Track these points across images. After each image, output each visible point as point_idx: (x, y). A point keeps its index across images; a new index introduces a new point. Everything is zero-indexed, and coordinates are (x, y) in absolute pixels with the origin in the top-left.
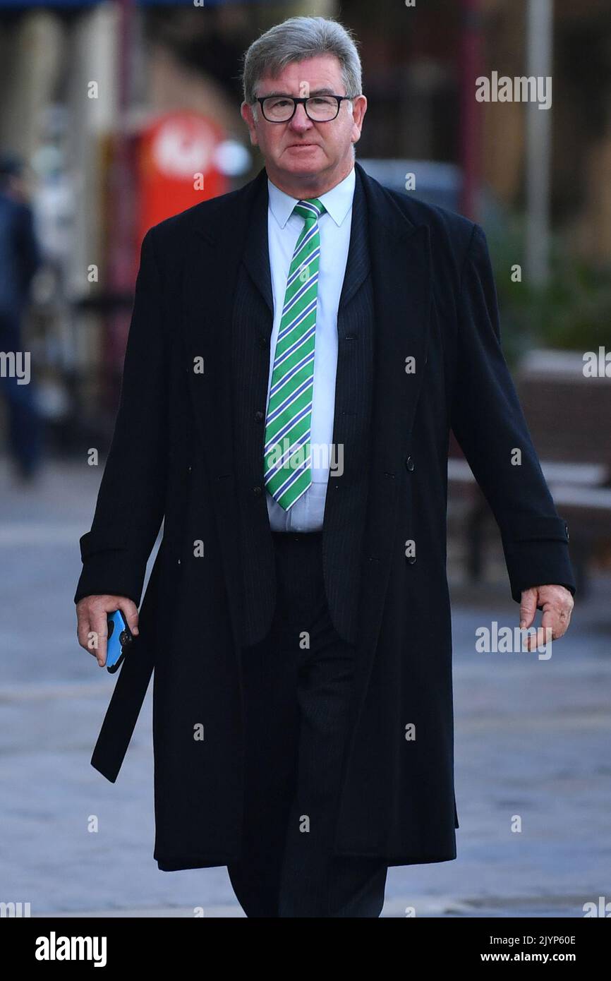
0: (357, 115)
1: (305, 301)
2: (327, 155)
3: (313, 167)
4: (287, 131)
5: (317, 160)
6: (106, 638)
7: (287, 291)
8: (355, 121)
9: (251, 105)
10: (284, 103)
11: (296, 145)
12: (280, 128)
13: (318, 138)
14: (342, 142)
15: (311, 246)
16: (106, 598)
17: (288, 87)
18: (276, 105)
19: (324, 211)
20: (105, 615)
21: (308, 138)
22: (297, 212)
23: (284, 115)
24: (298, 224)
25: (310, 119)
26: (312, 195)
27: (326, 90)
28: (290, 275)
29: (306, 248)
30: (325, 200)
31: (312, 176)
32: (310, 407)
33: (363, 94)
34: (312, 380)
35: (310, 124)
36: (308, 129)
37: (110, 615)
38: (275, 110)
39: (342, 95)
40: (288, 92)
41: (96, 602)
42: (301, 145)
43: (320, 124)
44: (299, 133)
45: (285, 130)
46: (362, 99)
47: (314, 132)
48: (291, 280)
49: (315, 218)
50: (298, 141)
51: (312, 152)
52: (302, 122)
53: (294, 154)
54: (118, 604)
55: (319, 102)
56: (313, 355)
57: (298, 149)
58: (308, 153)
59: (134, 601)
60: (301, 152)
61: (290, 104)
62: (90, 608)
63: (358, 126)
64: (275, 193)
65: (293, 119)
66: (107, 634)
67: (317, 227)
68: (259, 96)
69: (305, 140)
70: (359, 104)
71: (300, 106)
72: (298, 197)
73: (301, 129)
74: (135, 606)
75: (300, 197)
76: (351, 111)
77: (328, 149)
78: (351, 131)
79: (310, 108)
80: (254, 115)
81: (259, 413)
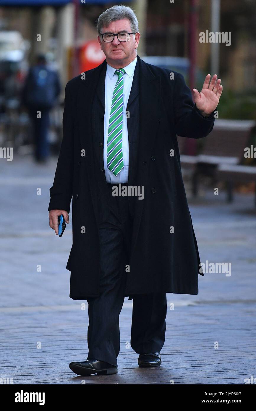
0: (137, 39)
1: (119, 104)
2: (125, 54)
3: (121, 58)
4: (111, 46)
5: (122, 55)
6: (58, 225)
7: (112, 101)
8: (136, 42)
9: (100, 36)
10: (110, 36)
11: (115, 50)
12: (109, 44)
13: (122, 48)
14: (131, 49)
15: (120, 85)
16: (57, 211)
17: (111, 30)
18: (108, 36)
19: (125, 73)
20: (57, 217)
21: (119, 48)
22: (116, 73)
23: (110, 40)
24: (116, 78)
25: (119, 41)
26: (121, 68)
27: (125, 31)
28: (113, 95)
29: (119, 85)
30: (125, 69)
31: (121, 60)
32: (122, 140)
33: (139, 32)
34: (122, 131)
35: (119, 43)
36: (119, 45)
37: (59, 217)
38: (107, 38)
39: (131, 32)
40: (111, 32)
41: (54, 213)
42: (116, 50)
43: (123, 43)
44: (115, 46)
45: (111, 45)
46: (138, 34)
47: (121, 45)
48: (114, 97)
49: (122, 75)
50: (115, 48)
51: (120, 52)
52: (116, 42)
53: (114, 53)
54: (61, 213)
55: (123, 35)
56: (122, 122)
57: (115, 52)
58: (118, 53)
59: (67, 211)
60: (116, 52)
61: (112, 36)
62: (52, 215)
63: (137, 43)
64: (109, 67)
65: (113, 41)
66: (58, 224)
67: (122, 78)
68: (102, 33)
69: (118, 48)
70: (137, 36)
71: (116, 37)
72: (116, 68)
73: (116, 44)
74: (67, 213)
75: (117, 68)
76: (134, 38)
77: (126, 51)
78: (134, 45)
79: (120, 37)
80: (101, 40)
81: (101, 144)
